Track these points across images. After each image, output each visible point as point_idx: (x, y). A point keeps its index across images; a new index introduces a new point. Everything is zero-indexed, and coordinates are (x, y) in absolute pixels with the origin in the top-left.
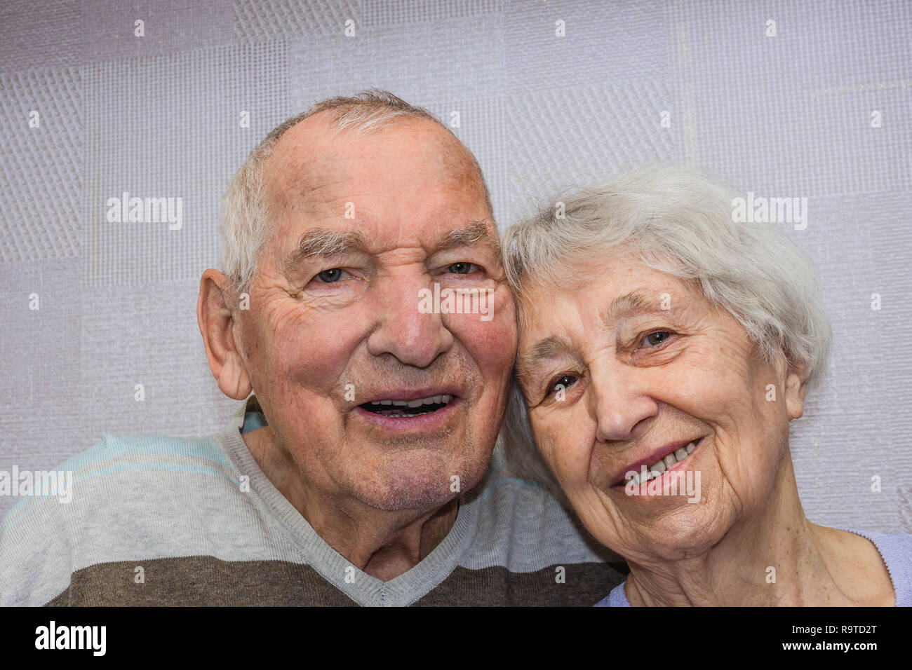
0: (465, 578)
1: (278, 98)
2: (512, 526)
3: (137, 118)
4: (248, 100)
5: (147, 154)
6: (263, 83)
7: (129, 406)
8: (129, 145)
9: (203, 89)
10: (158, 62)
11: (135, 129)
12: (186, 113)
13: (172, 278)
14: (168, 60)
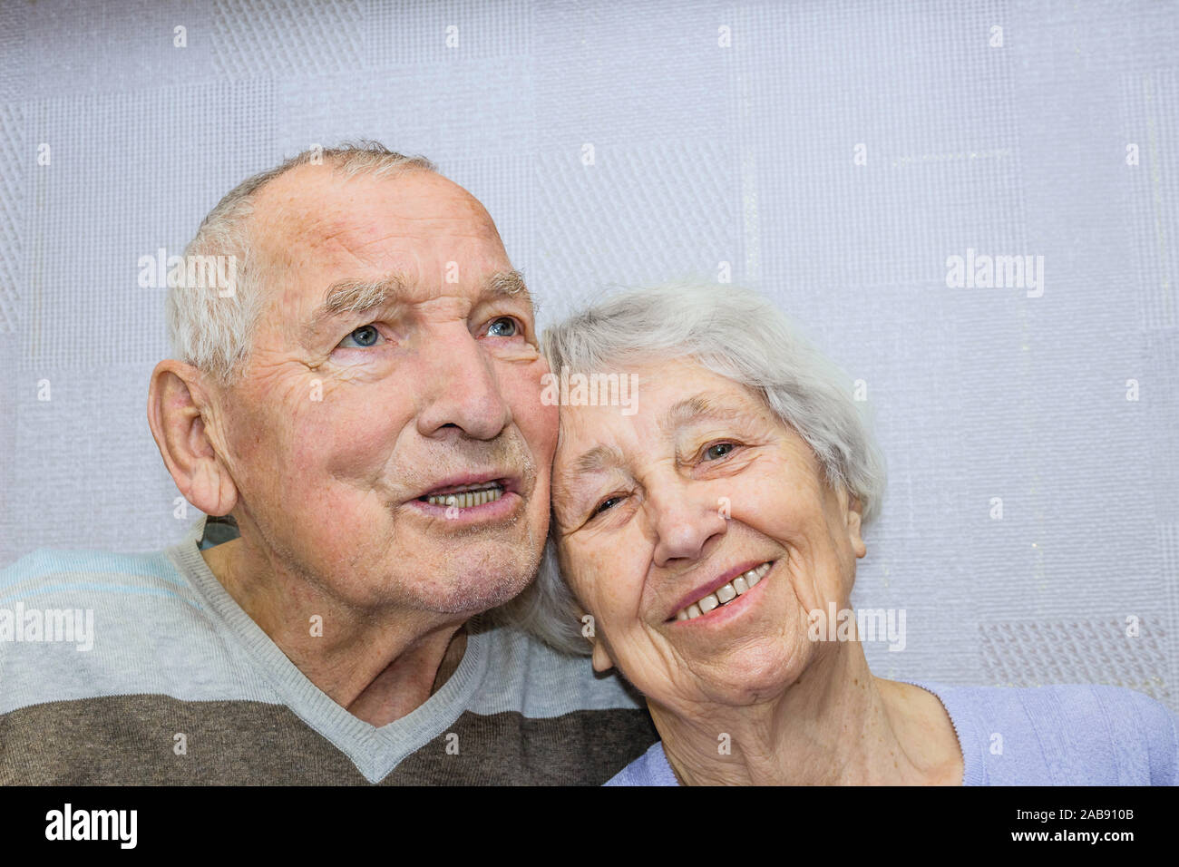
0: (473, 725)
1: (263, 148)
2: (528, 663)
3: (91, 168)
4: (226, 150)
5: (102, 211)
6: (245, 130)
7: (73, 514)
8: (81, 200)
9: (172, 135)
10: (118, 100)
11: (88, 180)
12: (150, 163)
13: (129, 361)
14: (130, 99)
